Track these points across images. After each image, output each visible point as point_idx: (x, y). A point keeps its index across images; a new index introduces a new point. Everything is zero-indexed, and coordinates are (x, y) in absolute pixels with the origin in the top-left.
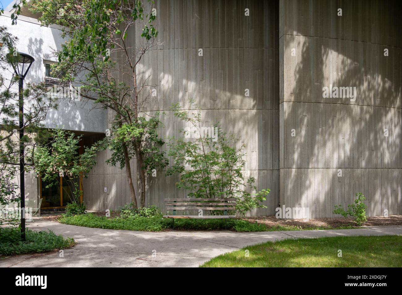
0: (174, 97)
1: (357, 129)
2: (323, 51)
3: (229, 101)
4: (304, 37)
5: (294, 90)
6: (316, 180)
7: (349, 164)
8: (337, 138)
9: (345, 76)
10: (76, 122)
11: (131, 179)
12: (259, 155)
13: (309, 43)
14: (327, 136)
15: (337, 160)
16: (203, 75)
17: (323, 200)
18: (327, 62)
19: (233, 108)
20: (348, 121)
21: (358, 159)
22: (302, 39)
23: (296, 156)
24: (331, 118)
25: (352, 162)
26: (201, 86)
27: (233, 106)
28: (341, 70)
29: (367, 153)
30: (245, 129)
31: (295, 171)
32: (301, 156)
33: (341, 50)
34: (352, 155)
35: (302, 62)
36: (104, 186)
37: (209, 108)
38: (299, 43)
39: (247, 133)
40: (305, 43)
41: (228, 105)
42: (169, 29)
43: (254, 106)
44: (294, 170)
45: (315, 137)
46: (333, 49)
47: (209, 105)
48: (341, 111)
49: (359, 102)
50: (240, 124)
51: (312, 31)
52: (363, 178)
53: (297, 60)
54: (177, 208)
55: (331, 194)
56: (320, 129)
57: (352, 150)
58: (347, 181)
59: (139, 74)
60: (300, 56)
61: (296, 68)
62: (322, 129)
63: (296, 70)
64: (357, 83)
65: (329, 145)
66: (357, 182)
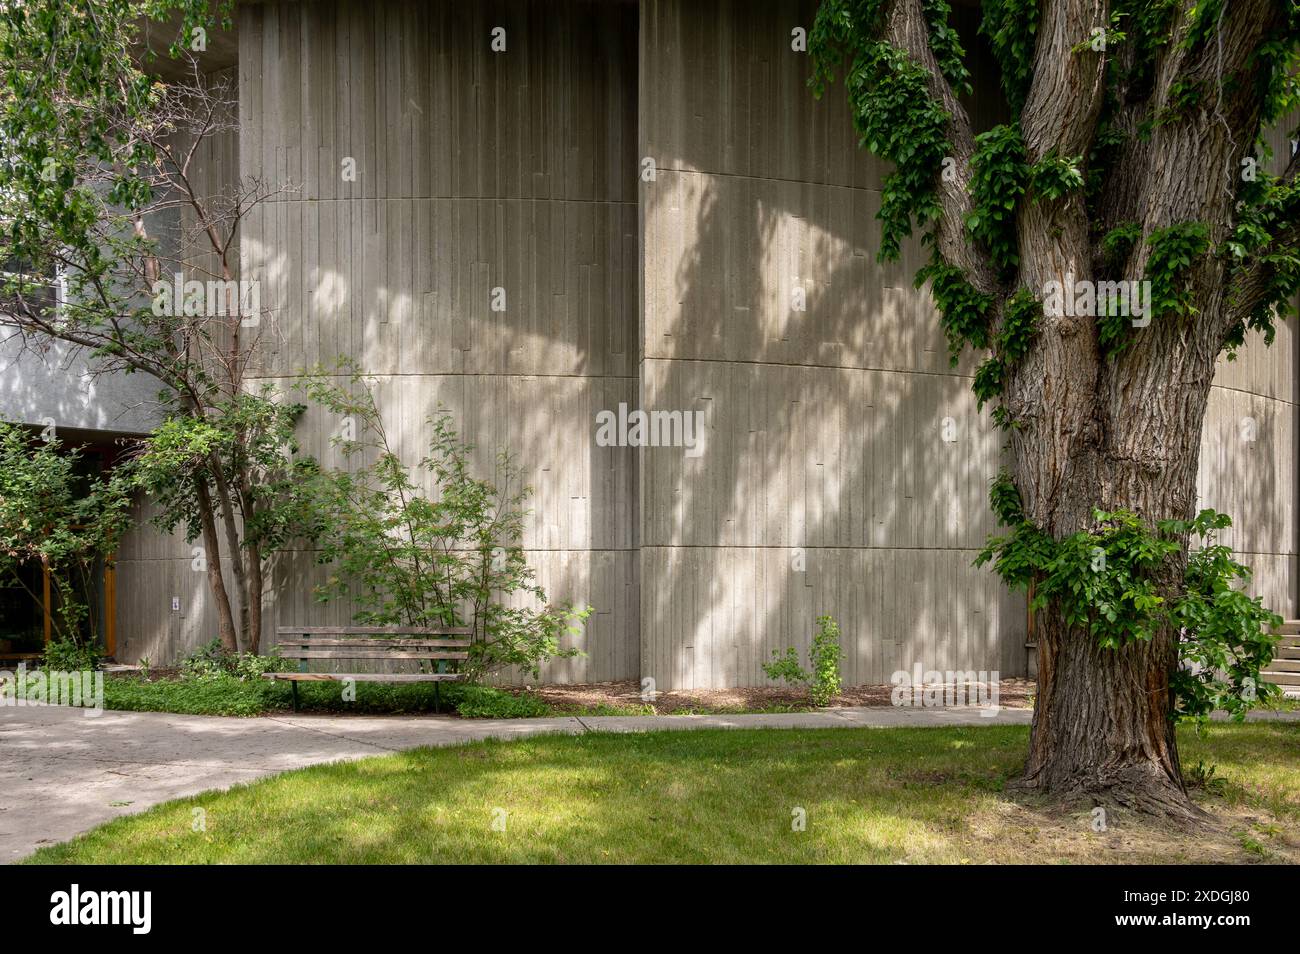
0: (348, 337)
1: (862, 436)
2: (761, 216)
3: (508, 350)
4: (706, 177)
5: (673, 327)
6: (739, 580)
7: (836, 537)
8: (803, 461)
9: (826, 288)
10: (81, 403)
11: (219, 574)
12: (592, 507)
13: (719, 193)
14: (771, 458)
15: (802, 524)
16: (431, 276)
17: (759, 637)
18: (773, 247)
19: (519, 370)
20: (837, 415)
21: (865, 520)
22: (699, 180)
23: (680, 512)
24: (785, 407)
25: (844, 531)
26: (426, 308)
27: (519, 365)
28: (814, 271)
29: (892, 506)
30: (554, 434)
31: (678, 555)
32: (694, 508)
33: (815, 213)
34: (845, 510)
35: (698, 247)
36: (171, 593)
37: (450, 371)
38: (692, 192)
39: (559, 443)
40: (706, 194)
41: (506, 364)
42: (336, 141)
43: (579, 368)
44: (674, 553)
45: (737, 457)
46: (791, 210)
47: (450, 364)
48: (813, 387)
49: (868, 360)
50: (539, 419)
51: (727, 161)
52: (878, 576)
53: (682, 240)
54: (310, 654)
55: (783, 619)
56: (752, 438)
57: (846, 496)
58: (829, 583)
59: (250, 269)
60: (694, 229)
61: (681, 265)
62: (757, 436)
63: (680, 269)
64: (864, 306)
65: (779, 481)
66: (860, 587)
